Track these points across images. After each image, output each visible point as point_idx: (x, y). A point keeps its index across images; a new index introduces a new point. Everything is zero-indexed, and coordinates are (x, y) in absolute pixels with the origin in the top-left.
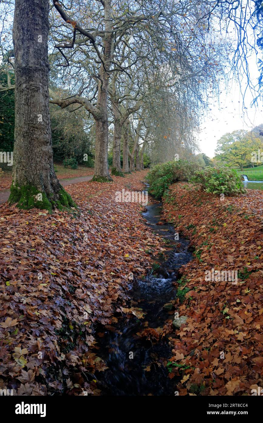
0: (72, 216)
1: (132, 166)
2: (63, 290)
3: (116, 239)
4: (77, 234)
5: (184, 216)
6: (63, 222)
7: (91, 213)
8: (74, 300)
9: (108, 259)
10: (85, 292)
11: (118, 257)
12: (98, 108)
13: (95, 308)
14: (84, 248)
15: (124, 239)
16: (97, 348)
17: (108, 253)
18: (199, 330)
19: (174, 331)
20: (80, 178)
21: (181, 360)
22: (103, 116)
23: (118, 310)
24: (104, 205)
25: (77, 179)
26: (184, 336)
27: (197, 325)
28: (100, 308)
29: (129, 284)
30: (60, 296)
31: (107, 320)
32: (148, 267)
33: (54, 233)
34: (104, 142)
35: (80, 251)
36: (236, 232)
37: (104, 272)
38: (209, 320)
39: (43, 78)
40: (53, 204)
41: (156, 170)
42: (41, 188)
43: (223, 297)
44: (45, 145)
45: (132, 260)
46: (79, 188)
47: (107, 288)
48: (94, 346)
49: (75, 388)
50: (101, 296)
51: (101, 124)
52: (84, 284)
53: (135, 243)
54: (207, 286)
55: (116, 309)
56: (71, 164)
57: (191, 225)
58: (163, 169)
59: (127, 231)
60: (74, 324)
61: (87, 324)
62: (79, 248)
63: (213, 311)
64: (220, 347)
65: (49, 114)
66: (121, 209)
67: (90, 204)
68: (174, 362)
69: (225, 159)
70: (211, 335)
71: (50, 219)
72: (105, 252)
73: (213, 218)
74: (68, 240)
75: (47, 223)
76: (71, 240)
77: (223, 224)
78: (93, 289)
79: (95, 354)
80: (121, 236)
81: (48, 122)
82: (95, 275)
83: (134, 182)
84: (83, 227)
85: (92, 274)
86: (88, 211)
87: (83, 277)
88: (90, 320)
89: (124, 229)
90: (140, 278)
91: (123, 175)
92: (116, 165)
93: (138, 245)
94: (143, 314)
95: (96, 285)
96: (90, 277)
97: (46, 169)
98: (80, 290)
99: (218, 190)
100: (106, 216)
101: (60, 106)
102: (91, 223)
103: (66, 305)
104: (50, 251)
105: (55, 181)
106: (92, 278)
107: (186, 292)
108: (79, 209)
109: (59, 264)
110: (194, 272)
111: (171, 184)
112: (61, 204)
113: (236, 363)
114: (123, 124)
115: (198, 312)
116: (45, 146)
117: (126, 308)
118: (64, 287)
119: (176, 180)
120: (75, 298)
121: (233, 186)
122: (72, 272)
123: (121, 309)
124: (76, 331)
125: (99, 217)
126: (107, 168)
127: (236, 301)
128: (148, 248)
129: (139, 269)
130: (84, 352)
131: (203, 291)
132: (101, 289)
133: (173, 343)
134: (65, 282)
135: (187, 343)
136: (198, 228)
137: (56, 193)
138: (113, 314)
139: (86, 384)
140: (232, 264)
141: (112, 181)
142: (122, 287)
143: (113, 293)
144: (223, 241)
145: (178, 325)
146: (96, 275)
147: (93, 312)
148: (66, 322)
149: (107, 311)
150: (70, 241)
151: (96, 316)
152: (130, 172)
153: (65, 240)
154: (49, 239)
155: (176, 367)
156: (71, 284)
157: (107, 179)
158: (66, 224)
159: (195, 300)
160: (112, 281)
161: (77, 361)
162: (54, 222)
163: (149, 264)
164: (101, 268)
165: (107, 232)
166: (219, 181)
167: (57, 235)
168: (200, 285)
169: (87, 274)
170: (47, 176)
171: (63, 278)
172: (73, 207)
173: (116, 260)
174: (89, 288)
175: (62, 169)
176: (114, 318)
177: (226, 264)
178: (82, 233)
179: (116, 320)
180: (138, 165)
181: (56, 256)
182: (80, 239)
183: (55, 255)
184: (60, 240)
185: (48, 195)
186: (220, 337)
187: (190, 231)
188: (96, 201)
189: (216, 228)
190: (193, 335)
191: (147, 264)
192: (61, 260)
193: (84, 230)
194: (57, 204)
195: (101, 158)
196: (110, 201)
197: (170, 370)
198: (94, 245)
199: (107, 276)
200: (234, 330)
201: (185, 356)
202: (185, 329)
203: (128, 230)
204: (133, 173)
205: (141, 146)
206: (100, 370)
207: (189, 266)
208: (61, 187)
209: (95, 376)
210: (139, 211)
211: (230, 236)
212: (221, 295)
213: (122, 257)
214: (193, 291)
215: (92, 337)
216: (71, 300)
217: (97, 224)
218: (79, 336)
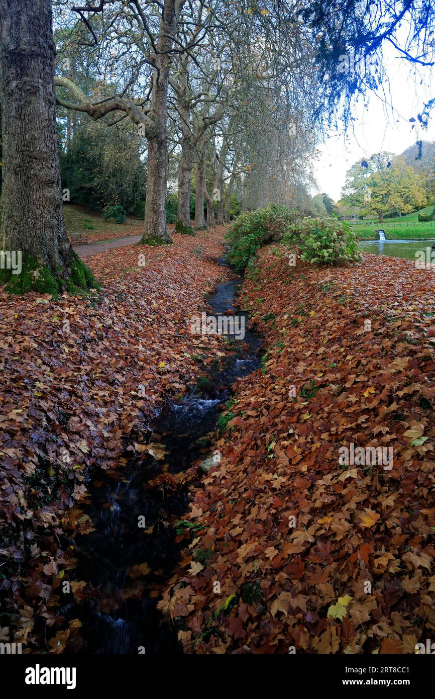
0: (89, 302)
1: (211, 218)
2: (48, 419)
3: (153, 338)
4: (90, 331)
5: (265, 300)
6: (72, 313)
7: (121, 297)
8: (63, 434)
9: (131, 370)
10: (84, 422)
11: (148, 367)
12: (152, 119)
13: (95, 444)
14: (100, 353)
15: (165, 338)
16: (88, 502)
17: (135, 362)
18: (233, 475)
19: (200, 477)
20: (125, 240)
21: (197, 518)
22: (159, 133)
23: (130, 448)
24: (147, 284)
25: (120, 240)
26: (210, 484)
27: (232, 467)
28: (103, 445)
29: (156, 408)
30: (42, 427)
31: (111, 463)
32: (191, 382)
33: (54, 331)
34: (160, 176)
35: (92, 359)
36: (322, 325)
37: (121, 391)
38: (248, 460)
39: (44, 69)
40: (60, 285)
41: (240, 224)
42: (42, 259)
43: (275, 426)
44: (49, 187)
45: (169, 372)
46: (117, 256)
47: (120, 415)
48: (83, 500)
49: (41, 556)
50: (108, 427)
51: (156, 145)
52: (84, 409)
53: (180, 345)
54: (259, 409)
55: (128, 445)
56: (114, 215)
57: (271, 314)
58: (250, 222)
59: (173, 326)
60: (57, 468)
61: (77, 468)
62: (91, 354)
63: (258, 447)
64: (248, 499)
65: (55, 133)
66: (174, 289)
67: (123, 283)
68: (186, 521)
69: (357, 203)
70: (245, 481)
71: (52, 308)
72: (129, 359)
73: (302, 302)
74: (76, 342)
75: (45, 315)
76: (80, 341)
77: (310, 313)
78: (98, 416)
79: (81, 511)
80: (161, 333)
81: (53, 148)
82: (104, 396)
83: (208, 244)
84: (102, 321)
85: (101, 393)
86: (116, 295)
87: (85, 399)
88: (84, 462)
89: (170, 322)
90: (176, 399)
91: (192, 232)
92: (183, 216)
93: (184, 348)
94: (164, 453)
95: (104, 410)
96: (97, 399)
97: (51, 228)
98: (76, 419)
99: (319, 256)
100: (145, 301)
101: (92, 115)
102: (118, 314)
103: (49, 441)
104: (42, 360)
105: (66, 246)
106: (99, 400)
107: (229, 420)
108: (103, 291)
109: (52, 379)
110: (249, 390)
111: (261, 247)
112: (75, 283)
113: (260, 520)
114: (195, 144)
115: (238, 449)
116: (50, 189)
117: (142, 444)
118: (50, 414)
119: (269, 241)
120: (66, 430)
121: (341, 250)
122: (69, 391)
123: (134, 447)
124: (57, 479)
125: (132, 304)
126: (163, 222)
127: (288, 431)
128: (198, 352)
129: (177, 385)
130: (67, 508)
131: (252, 417)
132: (109, 416)
133: (194, 494)
134: (54, 407)
135: (211, 495)
136: (278, 319)
137: (68, 266)
138: (121, 454)
139: (59, 552)
140: (299, 376)
141: (171, 243)
142: (144, 413)
143: (127, 421)
144: (301, 340)
145: (205, 469)
146: (107, 395)
147: (90, 451)
148: (44, 465)
149: (113, 450)
150: (78, 344)
151: (94, 457)
152: (205, 228)
153: (71, 341)
154: (44, 341)
155: (187, 527)
156: (64, 409)
157: (163, 240)
158: (75, 316)
159: (238, 431)
160: (130, 404)
161: (51, 521)
162: (58, 313)
163: (193, 377)
164: (118, 385)
165: (141, 328)
166: (321, 242)
167: (58, 335)
168: (249, 408)
169: (93, 395)
170: (53, 239)
171: (52, 401)
172: (93, 288)
173: (145, 371)
174: (92, 415)
175: (102, 225)
176: (122, 459)
177: (293, 375)
178: (100, 330)
179: (124, 462)
180: (220, 215)
181: (51, 367)
182: (95, 340)
183: (49, 366)
184: (62, 342)
185: (54, 269)
186: (253, 484)
187: (267, 325)
188: (135, 277)
189: (300, 319)
190: (223, 482)
191: (191, 377)
192: (57, 373)
193: (103, 326)
194: (68, 285)
195: (154, 204)
196: (159, 277)
197: (179, 531)
198: (116, 349)
199: (124, 397)
200: (273, 474)
201: (204, 512)
202: (213, 474)
203: (175, 324)
204: (211, 230)
205: (228, 181)
206: (83, 533)
207: (246, 379)
208: (75, 255)
209: (73, 541)
210: (204, 292)
211: (311, 331)
212: (273, 423)
213: (154, 368)
214: (238, 417)
215: (83, 486)
216: (58, 433)
217: (127, 315)
218: (63, 486)
